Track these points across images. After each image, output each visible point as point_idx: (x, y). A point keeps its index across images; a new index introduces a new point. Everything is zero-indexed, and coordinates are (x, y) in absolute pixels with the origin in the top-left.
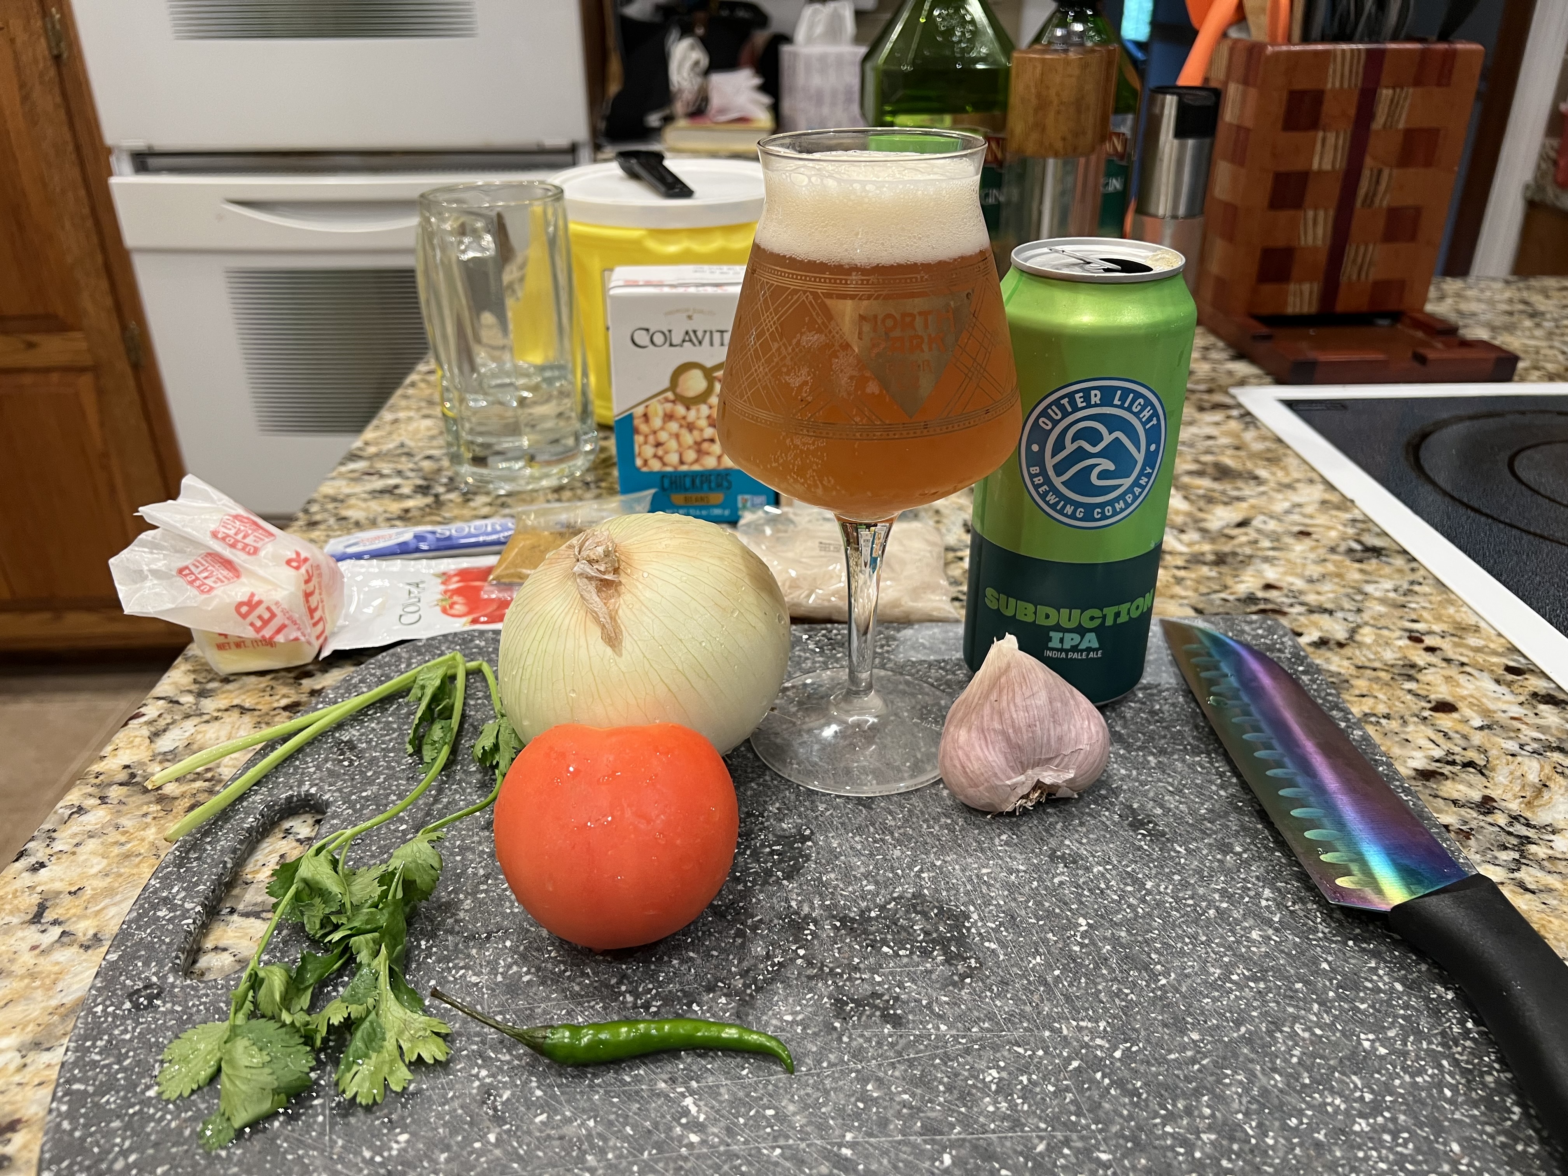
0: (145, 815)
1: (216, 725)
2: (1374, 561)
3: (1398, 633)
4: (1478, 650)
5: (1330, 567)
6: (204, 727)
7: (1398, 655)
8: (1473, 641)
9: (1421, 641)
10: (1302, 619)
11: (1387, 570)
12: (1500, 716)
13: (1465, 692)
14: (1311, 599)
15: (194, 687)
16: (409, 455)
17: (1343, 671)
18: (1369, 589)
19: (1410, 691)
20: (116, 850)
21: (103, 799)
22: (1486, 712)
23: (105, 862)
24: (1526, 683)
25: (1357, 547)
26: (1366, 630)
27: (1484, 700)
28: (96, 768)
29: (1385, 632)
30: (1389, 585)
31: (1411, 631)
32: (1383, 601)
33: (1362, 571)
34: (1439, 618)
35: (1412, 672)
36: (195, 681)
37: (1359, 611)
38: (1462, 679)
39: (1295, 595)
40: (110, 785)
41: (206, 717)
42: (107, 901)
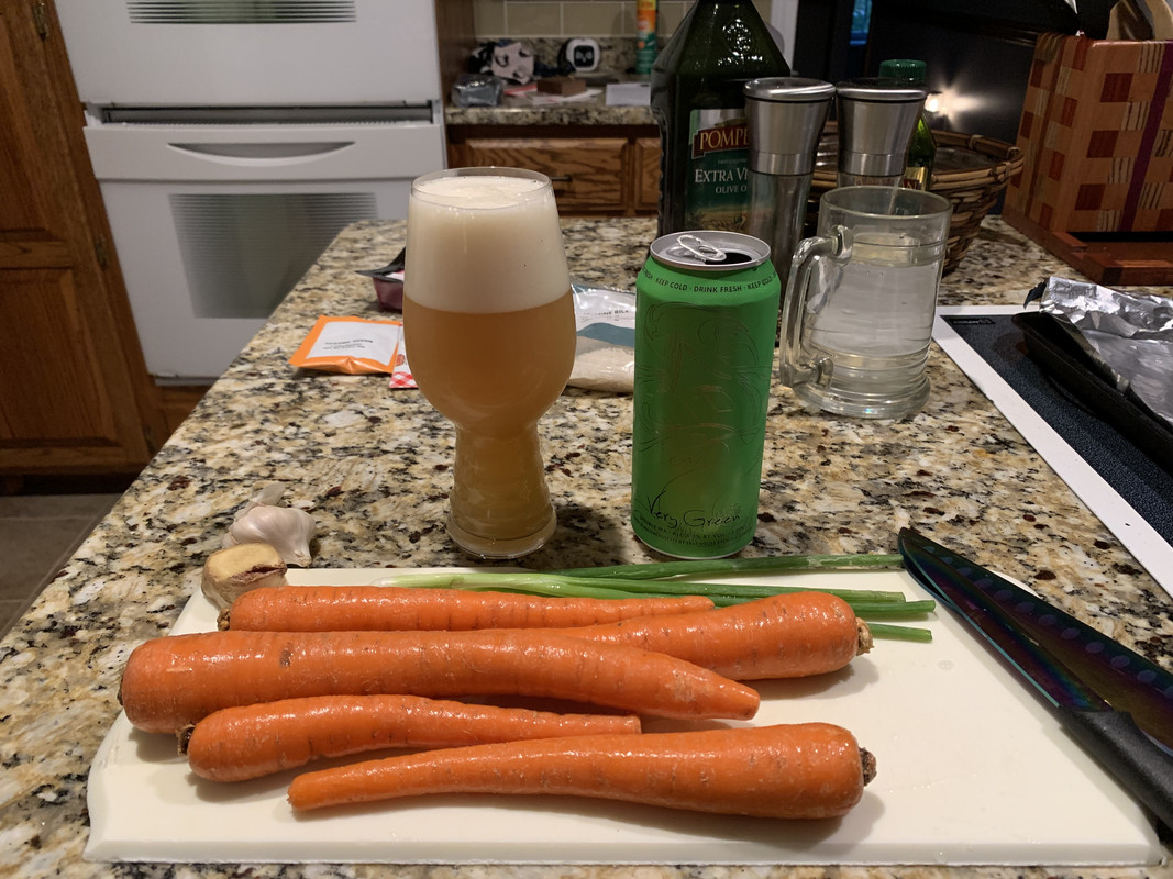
0: (60, 656)
1: (119, 583)
2: (1004, 452)
3: (1016, 513)
4: (1075, 527)
5: (970, 457)
6: (111, 584)
7: (1015, 532)
8: (1072, 520)
9: (1033, 519)
10: (944, 500)
11: (1013, 460)
12: (1087, 583)
13: (1063, 563)
14: (953, 483)
15: (106, 551)
16: (284, 359)
17: (972, 545)
18: (998, 475)
19: (1021, 561)
20: (36, 685)
21: (31, 644)
22: (1077, 580)
23: (28, 695)
24: (1109, 556)
25: (993, 441)
26: (993, 510)
27: (1077, 570)
28: (28, 616)
29: (1007, 512)
30: (1013, 473)
31: (1026, 511)
32: (1007, 485)
33: (994, 460)
34: (1048, 501)
35: (1024, 546)
36: (108, 546)
37: (989, 493)
38: (1062, 552)
39: (941, 480)
40: (37, 631)
41: (113, 576)
42: (27, 727)
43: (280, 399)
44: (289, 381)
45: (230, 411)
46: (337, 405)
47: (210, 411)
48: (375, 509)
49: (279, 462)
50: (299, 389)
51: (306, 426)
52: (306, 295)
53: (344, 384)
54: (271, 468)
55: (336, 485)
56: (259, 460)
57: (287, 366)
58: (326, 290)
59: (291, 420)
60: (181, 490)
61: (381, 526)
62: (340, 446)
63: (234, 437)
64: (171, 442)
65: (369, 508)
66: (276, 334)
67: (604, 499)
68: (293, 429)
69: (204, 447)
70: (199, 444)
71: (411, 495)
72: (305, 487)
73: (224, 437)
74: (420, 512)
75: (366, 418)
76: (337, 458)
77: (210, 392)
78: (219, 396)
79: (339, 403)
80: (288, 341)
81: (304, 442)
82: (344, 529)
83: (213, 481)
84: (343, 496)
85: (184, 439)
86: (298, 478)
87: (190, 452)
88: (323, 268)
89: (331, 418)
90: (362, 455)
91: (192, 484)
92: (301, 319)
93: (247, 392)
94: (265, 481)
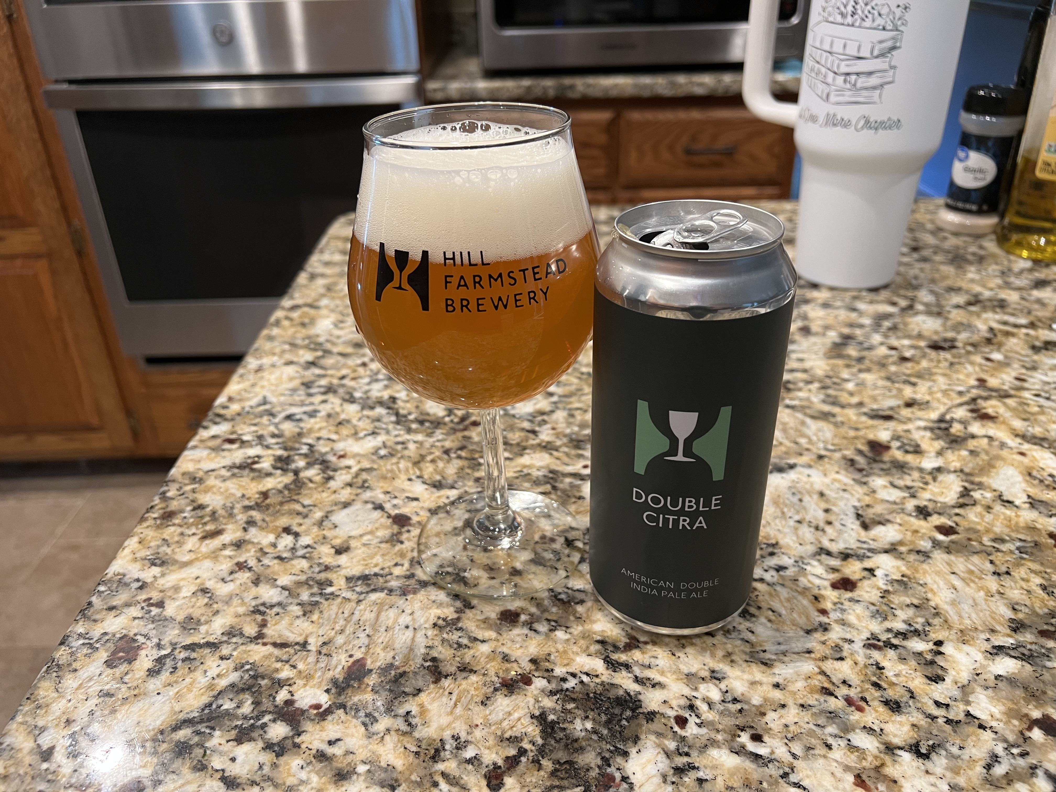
43: (269, 483)
44: (280, 452)
45: (201, 507)
46: (345, 495)
47: (174, 505)
48: (423, 711)
49: (272, 606)
50: (293, 466)
51: (307, 532)
52: (295, 315)
53: (355, 456)
54: (259, 618)
55: (358, 655)
56: (243, 603)
57: (276, 425)
58: (317, 308)
59: (284, 521)
60: (124, 667)
61: (437, 751)
62: (356, 571)
63: (206, 557)
64: (116, 567)
65: (412, 706)
66: (259, 375)
67: (777, 686)
68: (287, 540)
69: (163, 575)
70: (156, 571)
71: (474, 678)
72: (312, 659)
73: (192, 556)
74: (493, 718)
75: (389, 516)
76: (354, 597)
77: (174, 472)
78: (187, 481)
79: (348, 490)
80: (277, 385)
81: (304, 564)
82: (379, 757)
83: (174, 646)
84: (372, 680)
85: (135, 560)
86: (300, 639)
87: (143, 586)
88: (313, 277)
89: (340, 517)
90: (391, 591)
91: (143, 653)
92: (290, 351)
93: (224, 472)
94: (252, 647)
